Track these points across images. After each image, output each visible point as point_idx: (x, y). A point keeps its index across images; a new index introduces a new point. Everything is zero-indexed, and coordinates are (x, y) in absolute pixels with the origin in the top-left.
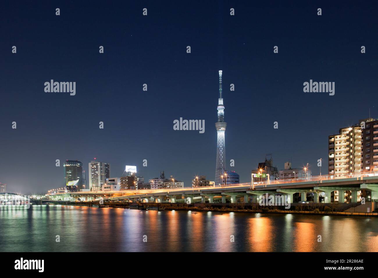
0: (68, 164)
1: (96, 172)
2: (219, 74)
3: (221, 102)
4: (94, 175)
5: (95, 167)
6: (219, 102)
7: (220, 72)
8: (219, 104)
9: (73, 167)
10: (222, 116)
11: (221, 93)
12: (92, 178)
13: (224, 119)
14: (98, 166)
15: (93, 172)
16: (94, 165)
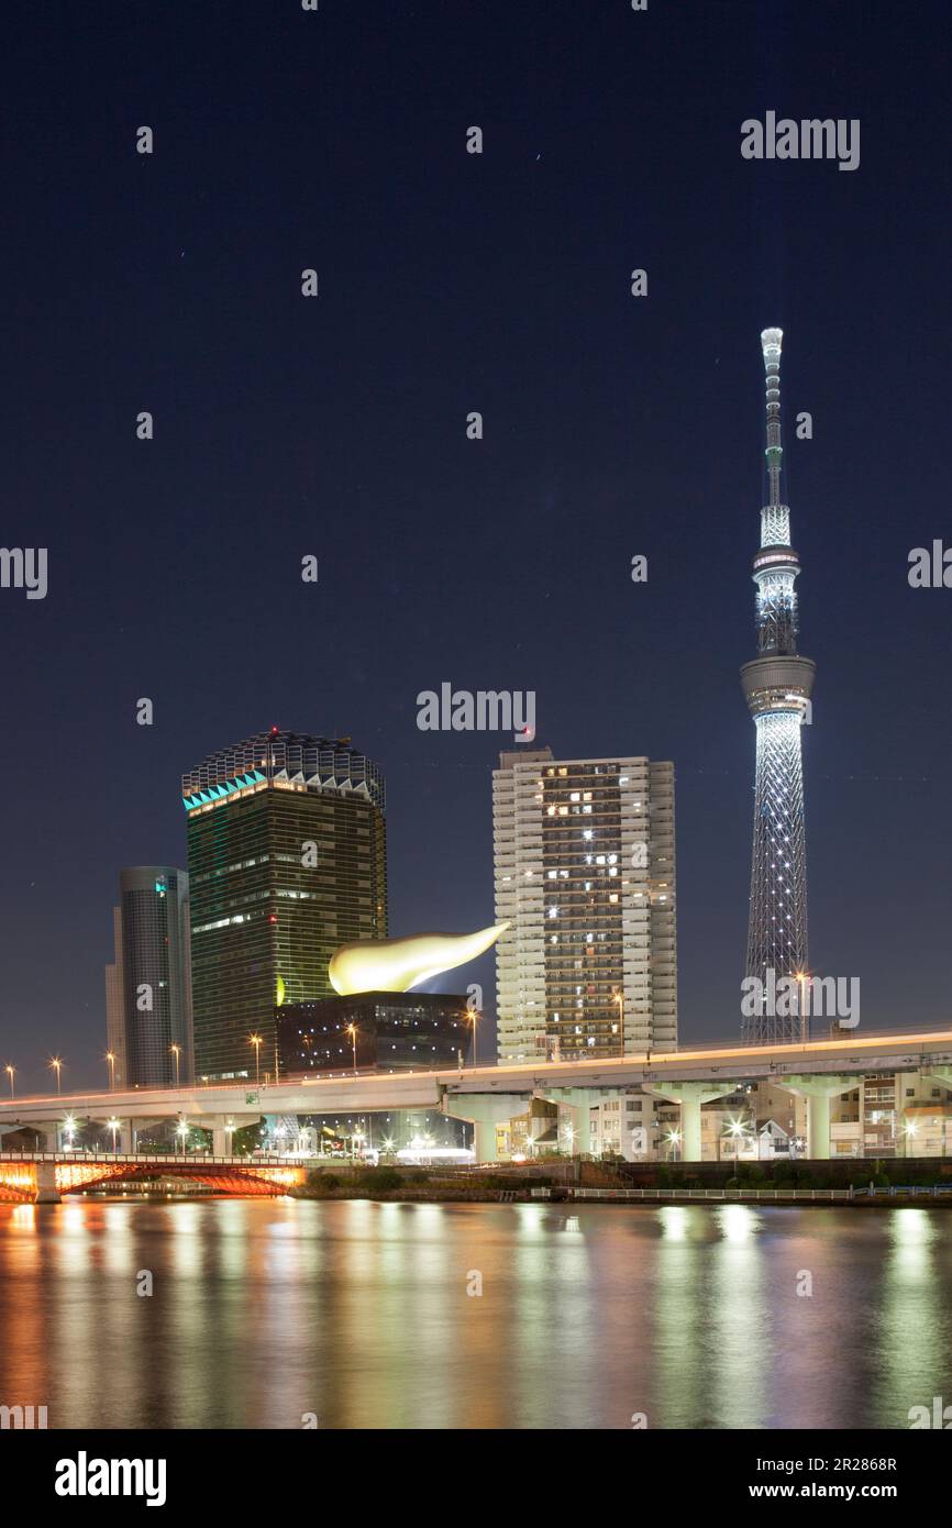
0: (291, 774)
1: (601, 860)
2: (765, 353)
3: (776, 528)
4: (569, 886)
5: (588, 809)
6: (763, 527)
7: (772, 342)
8: (763, 545)
9: (331, 810)
10: (783, 616)
11: (775, 470)
12: (550, 926)
13: (797, 638)
14: (624, 798)
15: (558, 863)
16: (570, 784)
